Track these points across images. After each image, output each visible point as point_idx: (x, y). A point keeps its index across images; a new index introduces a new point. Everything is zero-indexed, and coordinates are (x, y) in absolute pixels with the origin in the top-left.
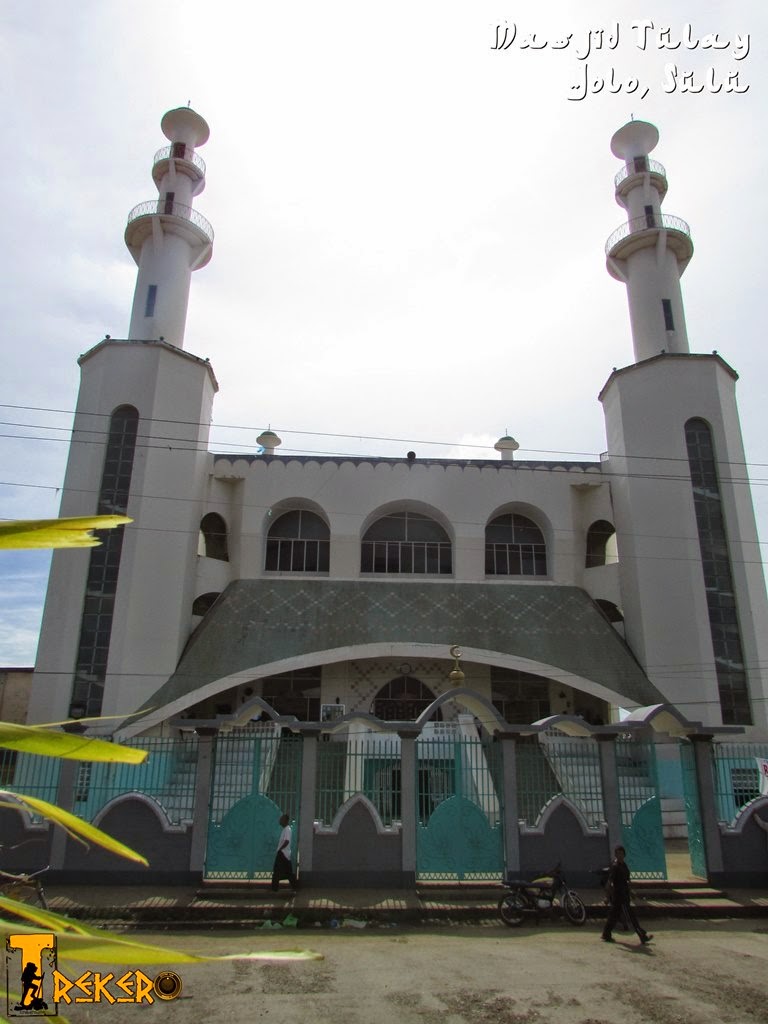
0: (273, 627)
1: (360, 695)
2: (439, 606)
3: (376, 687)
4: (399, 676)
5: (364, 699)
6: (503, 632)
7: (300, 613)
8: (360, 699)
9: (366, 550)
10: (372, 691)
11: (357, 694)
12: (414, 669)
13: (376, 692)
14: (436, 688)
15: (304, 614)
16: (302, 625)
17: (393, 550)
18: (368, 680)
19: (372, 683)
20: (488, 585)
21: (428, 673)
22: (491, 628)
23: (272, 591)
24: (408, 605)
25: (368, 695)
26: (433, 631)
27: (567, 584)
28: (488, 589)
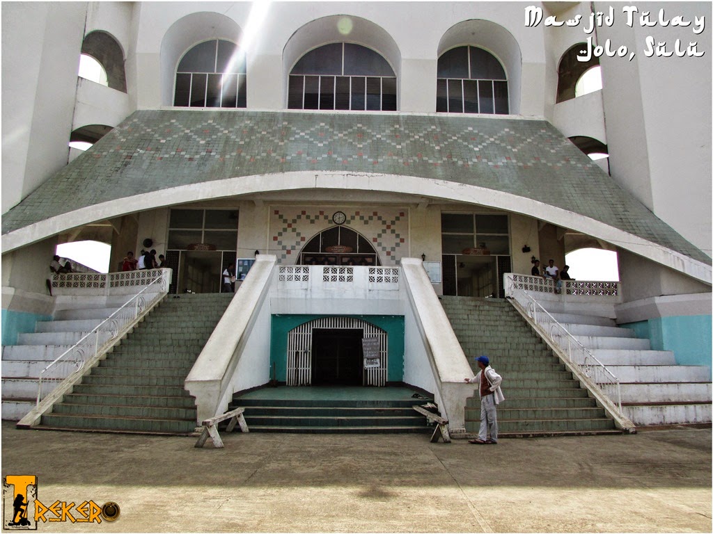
0: (167, 156)
1: (284, 248)
2: (379, 136)
3: (303, 239)
4: (333, 225)
5: (289, 252)
6: (460, 163)
7: (202, 142)
8: (285, 252)
9: (294, 82)
10: (298, 243)
11: (280, 247)
12: (348, 218)
13: (303, 244)
14: (375, 240)
15: (208, 143)
16: (204, 153)
17: (327, 82)
18: (294, 230)
19: (298, 234)
20: (439, 118)
21: (366, 222)
22: (445, 159)
23: (173, 121)
24: (340, 135)
25: (293, 248)
26: (371, 160)
27: (536, 118)
28: (442, 122)
